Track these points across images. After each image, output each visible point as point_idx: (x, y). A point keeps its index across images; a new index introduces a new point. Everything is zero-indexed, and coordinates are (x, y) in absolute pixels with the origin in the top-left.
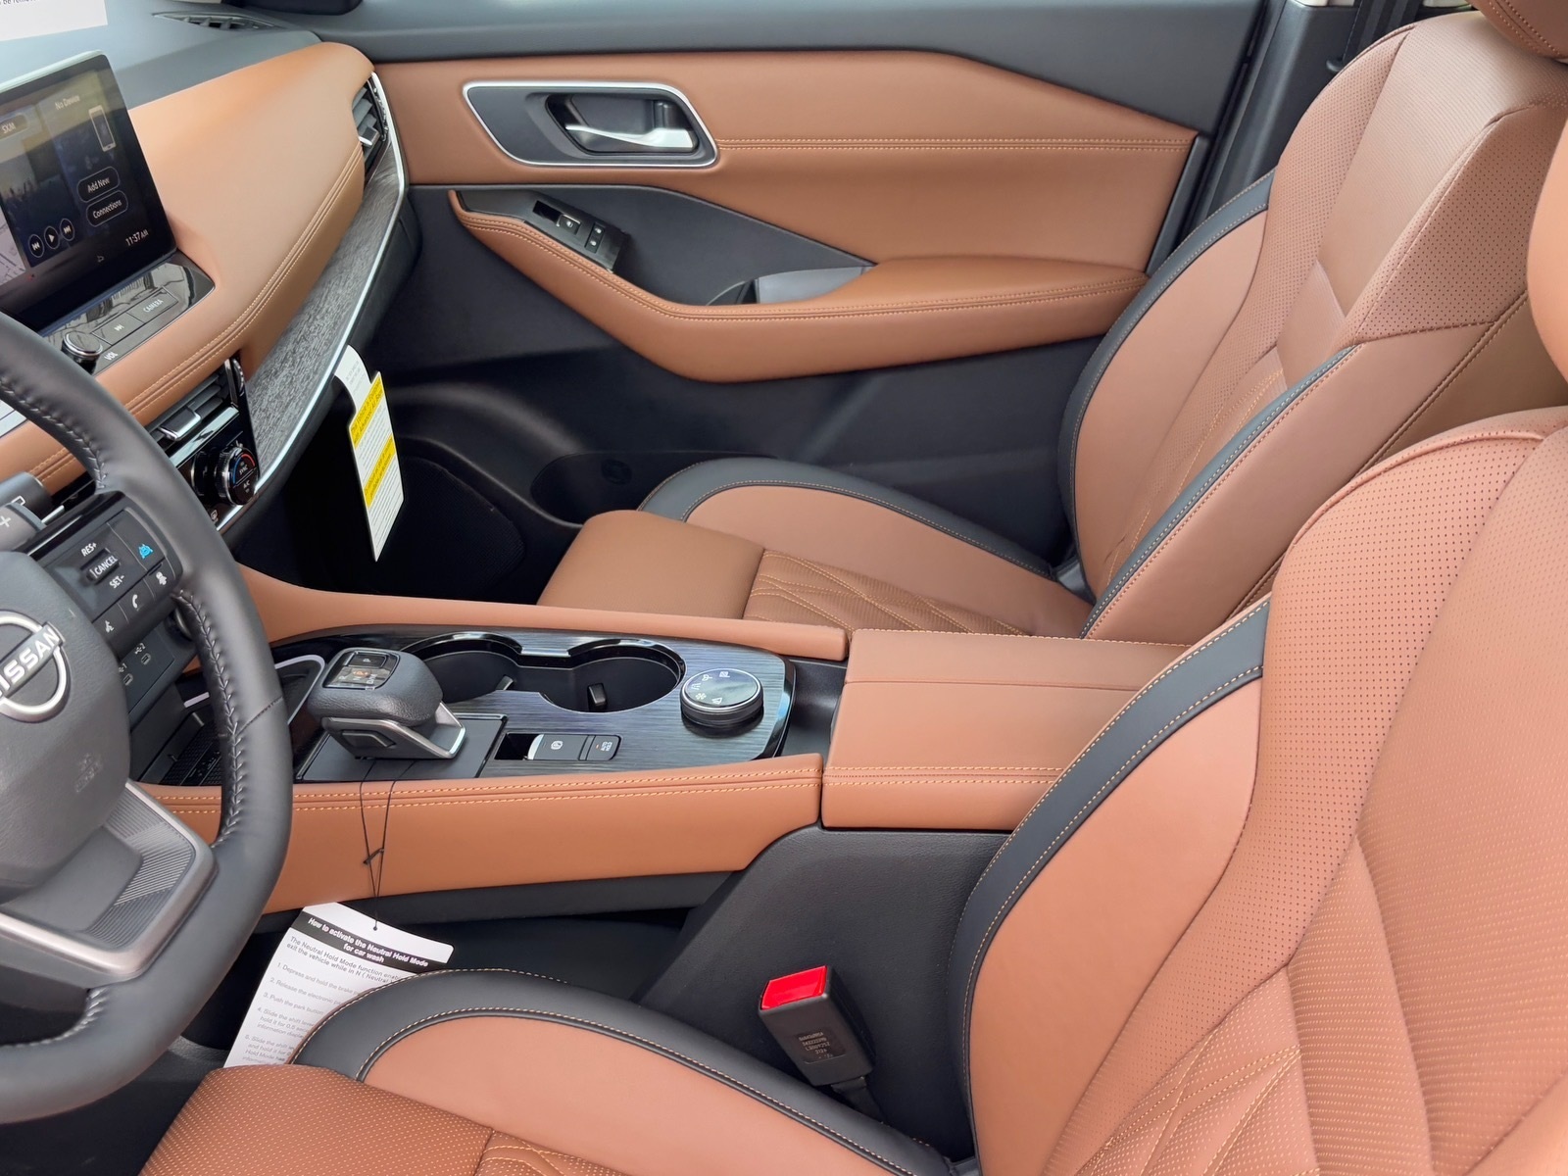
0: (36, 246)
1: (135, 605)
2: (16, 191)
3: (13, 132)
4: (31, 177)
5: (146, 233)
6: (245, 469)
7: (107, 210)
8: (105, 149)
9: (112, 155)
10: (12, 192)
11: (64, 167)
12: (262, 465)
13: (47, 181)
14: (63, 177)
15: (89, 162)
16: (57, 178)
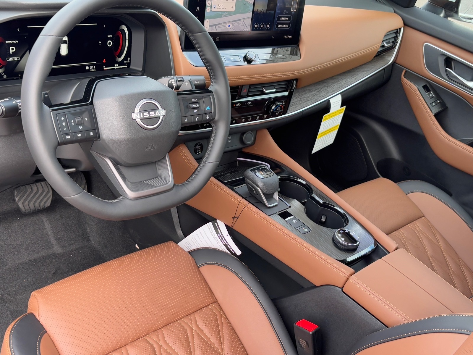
0: (256, 26)
1: (197, 119)
2: (259, 10)
4: (266, 9)
5: (291, 37)
6: (279, 109)
7: (283, 26)
8: (292, 11)
10: (258, 10)
11: (277, 10)
12: (288, 112)
13: (269, 12)
14: (275, 12)
15: (285, 12)
16: (273, 12)
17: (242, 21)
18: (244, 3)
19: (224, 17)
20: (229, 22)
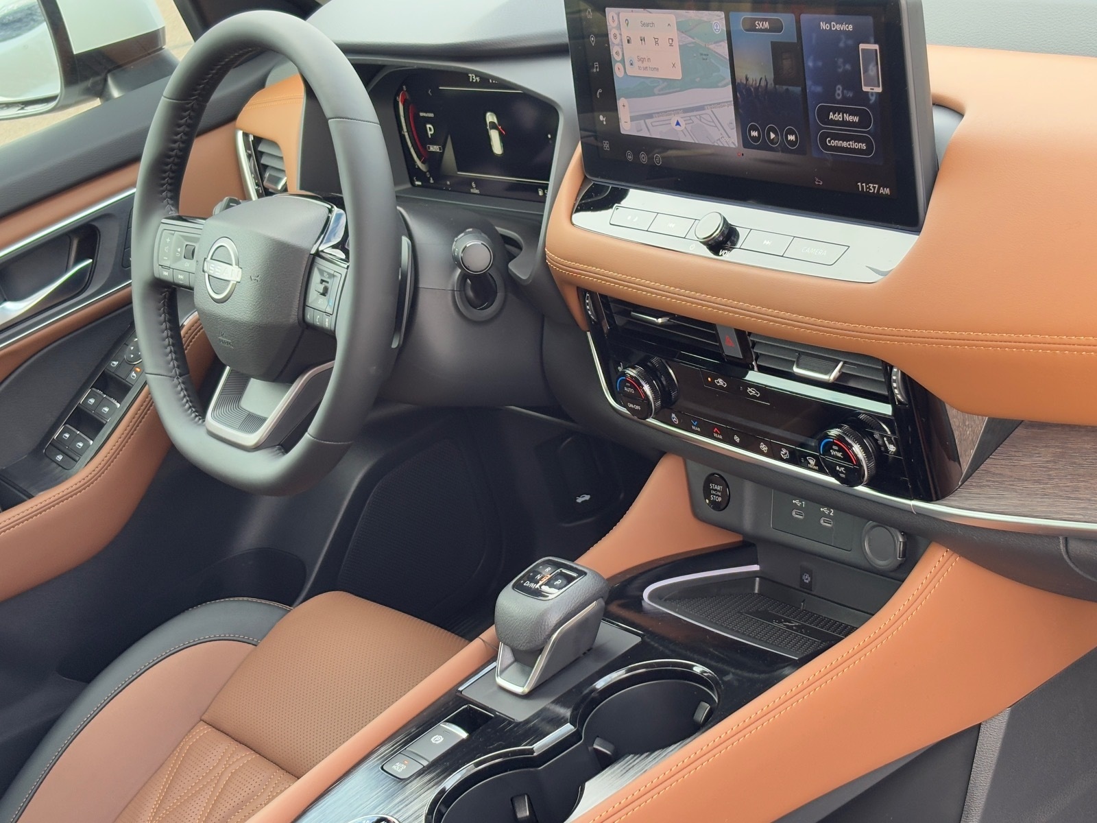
0: (755, 134)
1: (317, 320)
2: (750, 81)
3: (765, 30)
4: (770, 76)
5: (887, 191)
6: (839, 455)
7: (845, 144)
8: (865, 89)
9: (873, 99)
10: (747, 79)
11: (809, 83)
13: (785, 87)
14: (804, 89)
15: (840, 92)
16: (798, 90)
17: (708, 111)
18: (702, 54)
19: (659, 95)
20: (676, 112)
